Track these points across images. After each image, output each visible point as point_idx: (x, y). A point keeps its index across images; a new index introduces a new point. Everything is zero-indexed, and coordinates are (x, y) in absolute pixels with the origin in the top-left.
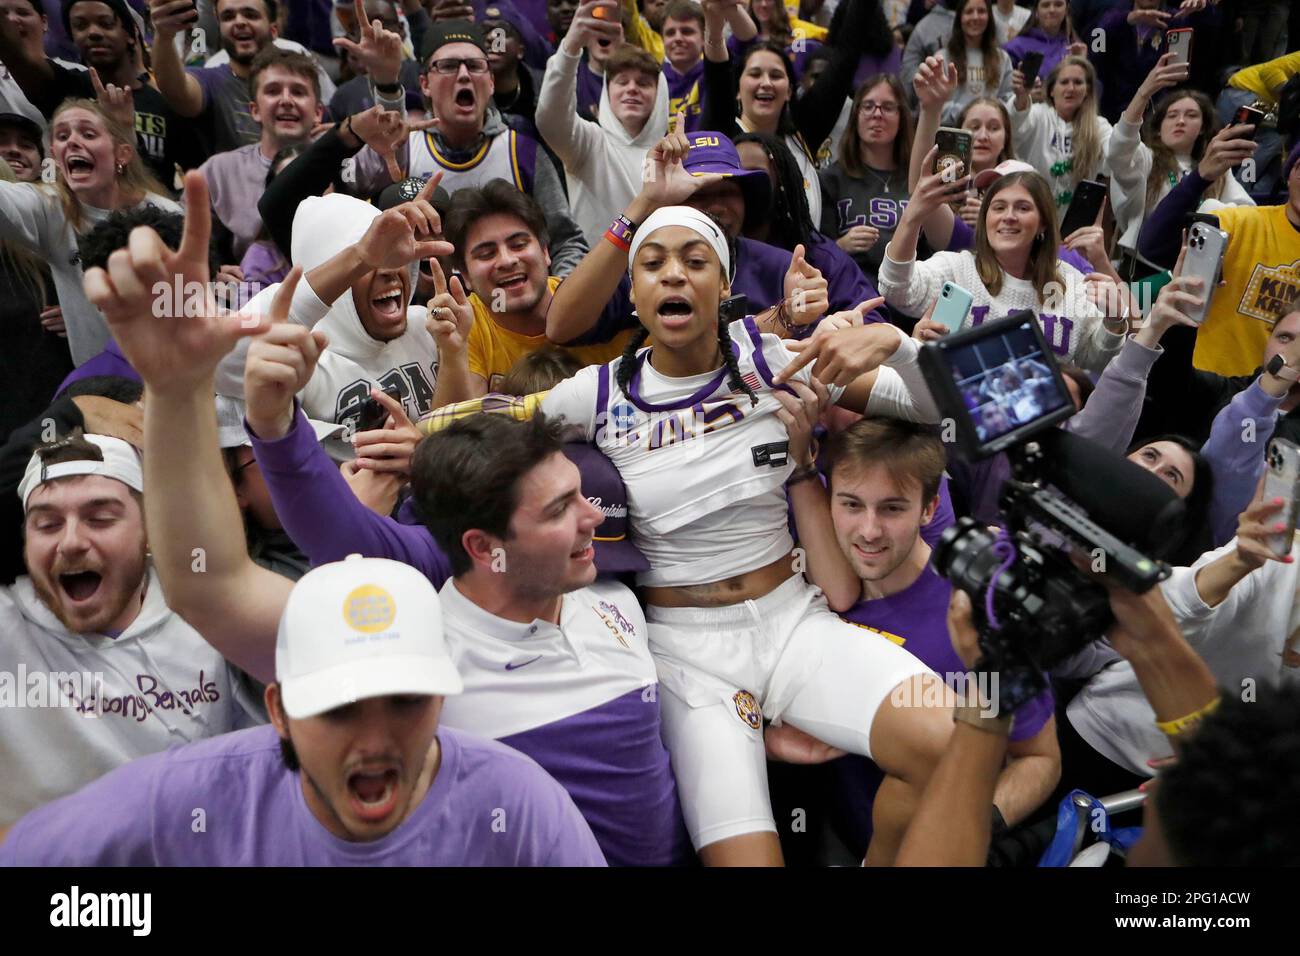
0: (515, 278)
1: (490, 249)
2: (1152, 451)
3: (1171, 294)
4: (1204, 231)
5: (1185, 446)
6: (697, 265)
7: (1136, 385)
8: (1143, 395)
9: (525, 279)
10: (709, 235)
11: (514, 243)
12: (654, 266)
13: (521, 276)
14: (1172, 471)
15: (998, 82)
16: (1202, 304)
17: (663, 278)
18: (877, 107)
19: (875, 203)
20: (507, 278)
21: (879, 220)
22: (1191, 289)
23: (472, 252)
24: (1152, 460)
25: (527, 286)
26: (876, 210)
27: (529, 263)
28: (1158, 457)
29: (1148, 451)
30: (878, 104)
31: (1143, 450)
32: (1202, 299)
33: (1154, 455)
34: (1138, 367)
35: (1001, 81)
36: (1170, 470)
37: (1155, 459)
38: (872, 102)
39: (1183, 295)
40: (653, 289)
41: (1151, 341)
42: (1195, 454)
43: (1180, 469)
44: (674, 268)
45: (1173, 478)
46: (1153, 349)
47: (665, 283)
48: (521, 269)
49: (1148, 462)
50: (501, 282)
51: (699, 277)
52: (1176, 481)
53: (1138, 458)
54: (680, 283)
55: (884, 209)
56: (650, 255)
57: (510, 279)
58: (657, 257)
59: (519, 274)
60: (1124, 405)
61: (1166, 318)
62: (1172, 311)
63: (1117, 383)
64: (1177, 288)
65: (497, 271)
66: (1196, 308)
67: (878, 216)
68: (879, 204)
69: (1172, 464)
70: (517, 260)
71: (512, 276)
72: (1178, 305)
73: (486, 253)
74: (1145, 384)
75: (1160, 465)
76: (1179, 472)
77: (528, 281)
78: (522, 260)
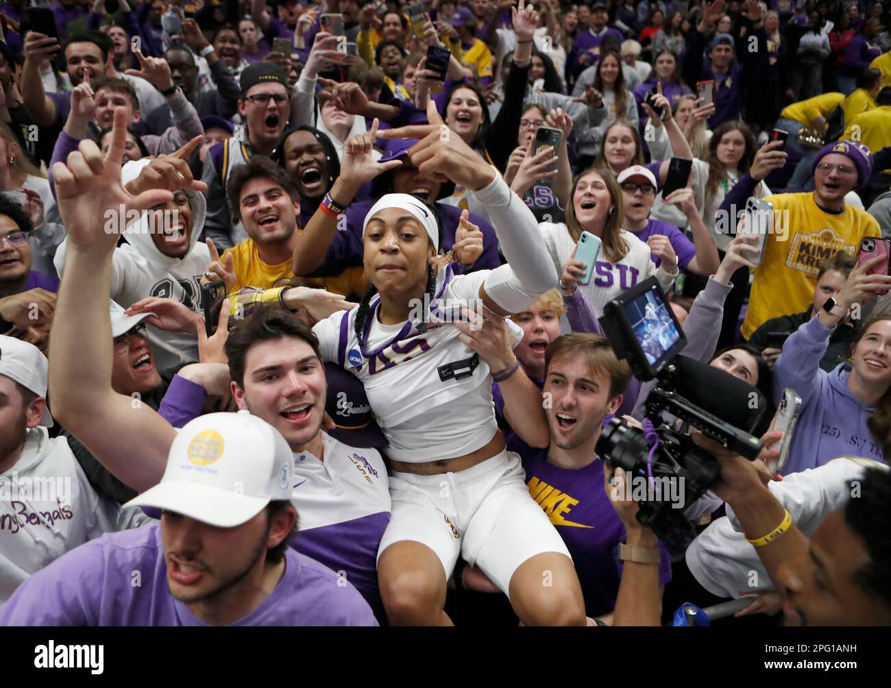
0: (270, 217)
1: (254, 199)
2: (728, 356)
3: (737, 246)
4: (756, 203)
5: (751, 352)
6: (408, 238)
7: (716, 310)
8: (721, 316)
9: (276, 220)
10: (419, 216)
11: (270, 195)
12: (377, 237)
13: (274, 217)
14: (743, 370)
15: (625, 113)
16: (759, 252)
17: (382, 247)
18: (531, 123)
19: (537, 190)
20: (265, 217)
21: (542, 201)
22: (750, 241)
23: (243, 201)
24: (729, 363)
25: (278, 225)
26: (538, 194)
27: (280, 209)
28: (733, 361)
29: (725, 357)
30: (532, 121)
31: (722, 356)
32: (758, 248)
33: (730, 360)
34: (717, 298)
35: (628, 112)
36: (742, 369)
37: (731, 362)
38: (527, 120)
39: (745, 246)
40: (375, 254)
41: (725, 279)
42: (759, 358)
43: (748, 368)
44: (391, 240)
45: (744, 375)
46: (727, 285)
47: (383, 251)
48: (274, 212)
49: (726, 365)
50: (261, 221)
51: (409, 247)
52: (746, 377)
53: (719, 363)
54: (395, 251)
55: (543, 194)
56: (375, 229)
57: (266, 218)
58: (380, 231)
59: (273, 215)
60: (709, 324)
61: (735, 263)
62: (738, 258)
63: (705, 310)
64: (740, 241)
65: (257, 213)
66: (754, 255)
67: (540, 199)
68: (540, 190)
69: (742, 365)
70: (271, 206)
71: (267, 216)
72: (742, 253)
73: (251, 201)
74: (722, 309)
75: (734, 367)
76: (748, 371)
77: (279, 222)
78: (274, 206)
